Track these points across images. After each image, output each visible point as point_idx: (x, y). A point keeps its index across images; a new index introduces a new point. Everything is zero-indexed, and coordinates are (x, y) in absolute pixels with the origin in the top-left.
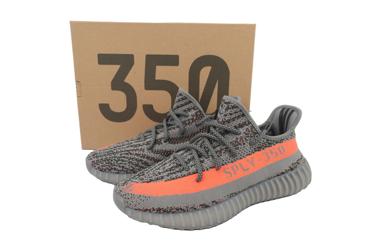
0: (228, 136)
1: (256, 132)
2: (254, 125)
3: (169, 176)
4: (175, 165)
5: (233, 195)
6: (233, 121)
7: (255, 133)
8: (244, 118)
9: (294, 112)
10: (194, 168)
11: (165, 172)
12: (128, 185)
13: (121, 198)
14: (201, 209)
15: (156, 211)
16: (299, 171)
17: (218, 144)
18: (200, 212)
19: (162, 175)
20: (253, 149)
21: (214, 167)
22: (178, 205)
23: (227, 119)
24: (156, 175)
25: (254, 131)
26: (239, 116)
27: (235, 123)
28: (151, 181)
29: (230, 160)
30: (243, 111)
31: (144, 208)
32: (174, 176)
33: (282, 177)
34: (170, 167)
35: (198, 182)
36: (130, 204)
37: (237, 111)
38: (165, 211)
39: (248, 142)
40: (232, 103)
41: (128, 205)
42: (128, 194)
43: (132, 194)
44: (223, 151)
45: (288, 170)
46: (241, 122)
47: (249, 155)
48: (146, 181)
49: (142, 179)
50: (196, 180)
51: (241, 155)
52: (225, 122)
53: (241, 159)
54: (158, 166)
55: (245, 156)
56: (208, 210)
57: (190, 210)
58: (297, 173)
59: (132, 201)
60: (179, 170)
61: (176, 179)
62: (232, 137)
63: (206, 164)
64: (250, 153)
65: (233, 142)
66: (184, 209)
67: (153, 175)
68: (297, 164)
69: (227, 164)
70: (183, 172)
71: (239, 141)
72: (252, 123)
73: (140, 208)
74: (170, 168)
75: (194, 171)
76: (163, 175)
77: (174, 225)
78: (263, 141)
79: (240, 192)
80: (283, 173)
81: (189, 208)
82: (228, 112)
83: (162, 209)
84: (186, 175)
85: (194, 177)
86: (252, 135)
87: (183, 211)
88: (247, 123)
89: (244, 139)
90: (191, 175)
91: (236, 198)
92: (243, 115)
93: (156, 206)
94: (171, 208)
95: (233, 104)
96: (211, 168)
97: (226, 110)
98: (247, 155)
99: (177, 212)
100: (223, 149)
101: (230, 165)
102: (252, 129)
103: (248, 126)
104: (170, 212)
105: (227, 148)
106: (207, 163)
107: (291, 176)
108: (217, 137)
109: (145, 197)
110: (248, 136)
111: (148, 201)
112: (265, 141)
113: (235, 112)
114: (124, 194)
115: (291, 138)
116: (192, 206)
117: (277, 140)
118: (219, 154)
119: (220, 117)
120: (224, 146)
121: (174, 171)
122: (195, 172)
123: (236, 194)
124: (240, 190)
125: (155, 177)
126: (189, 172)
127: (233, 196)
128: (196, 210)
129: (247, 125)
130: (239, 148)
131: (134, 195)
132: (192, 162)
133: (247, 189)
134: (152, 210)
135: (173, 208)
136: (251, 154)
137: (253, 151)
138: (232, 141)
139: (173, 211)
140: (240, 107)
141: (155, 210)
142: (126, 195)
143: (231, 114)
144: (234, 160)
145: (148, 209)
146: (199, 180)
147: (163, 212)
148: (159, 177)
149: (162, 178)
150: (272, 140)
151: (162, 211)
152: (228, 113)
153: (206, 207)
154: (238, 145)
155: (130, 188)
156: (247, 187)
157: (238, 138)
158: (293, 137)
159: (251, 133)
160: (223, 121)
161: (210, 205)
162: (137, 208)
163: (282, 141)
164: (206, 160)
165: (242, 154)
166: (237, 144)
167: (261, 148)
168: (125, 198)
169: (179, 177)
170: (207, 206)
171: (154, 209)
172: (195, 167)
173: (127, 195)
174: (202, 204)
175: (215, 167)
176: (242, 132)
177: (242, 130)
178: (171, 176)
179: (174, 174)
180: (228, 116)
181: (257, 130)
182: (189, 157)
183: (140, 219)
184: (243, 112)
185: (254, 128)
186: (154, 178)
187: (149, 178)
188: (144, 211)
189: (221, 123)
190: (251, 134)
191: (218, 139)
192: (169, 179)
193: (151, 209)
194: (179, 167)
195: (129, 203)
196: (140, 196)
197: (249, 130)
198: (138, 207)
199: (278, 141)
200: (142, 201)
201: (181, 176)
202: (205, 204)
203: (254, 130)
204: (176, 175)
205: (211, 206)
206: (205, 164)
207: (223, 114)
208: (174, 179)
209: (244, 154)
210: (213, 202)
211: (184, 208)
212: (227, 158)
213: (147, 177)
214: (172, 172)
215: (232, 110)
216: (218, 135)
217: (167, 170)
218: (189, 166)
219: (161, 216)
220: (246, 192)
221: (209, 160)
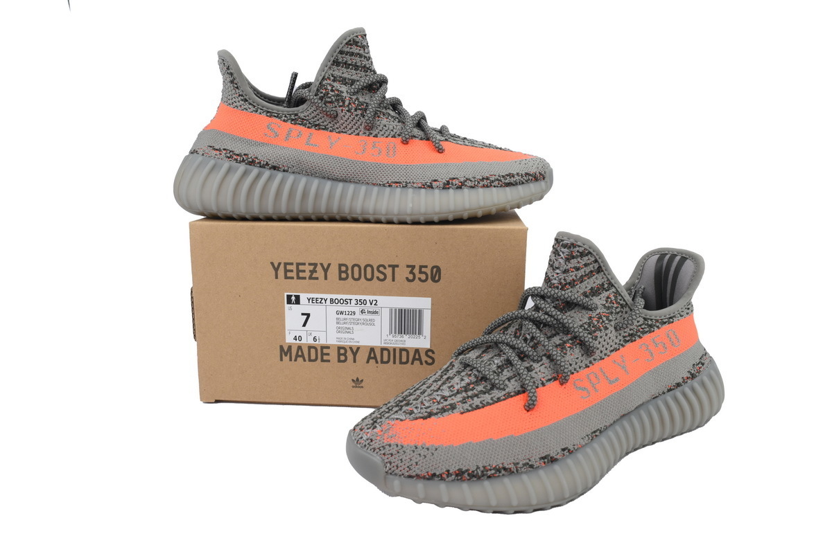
0: (571, 313)
1: (625, 303)
2: (619, 289)
3: (466, 402)
4: (473, 379)
5: (597, 434)
6: (581, 282)
7: (622, 306)
8: (600, 276)
9: (688, 261)
10: (516, 384)
11: (455, 395)
12: (385, 427)
13: (375, 455)
14: (542, 468)
15: (453, 477)
16: (706, 379)
17: (553, 332)
18: (541, 472)
19: (450, 401)
20: (621, 338)
21: (555, 379)
22: (498, 460)
23: (569, 279)
24: (439, 403)
25: (622, 302)
26: (591, 272)
27: (584, 287)
28: (430, 415)
29: (582, 362)
30: (600, 261)
31: (427, 472)
32: (477, 401)
33: (678, 393)
34: (463, 384)
35: (528, 411)
36: (397, 466)
37: (589, 262)
38: (474, 476)
39: (613, 323)
40: (579, 246)
41: (393, 469)
42: (390, 445)
43: (397, 446)
44: (568, 345)
45: (688, 378)
46: (594, 285)
47: (616, 350)
48: (421, 415)
49: (411, 413)
50: (524, 406)
51: (601, 352)
52: (566, 284)
53: (602, 359)
54: (435, 384)
55: (609, 353)
56: (556, 467)
57: (523, 470)
58: (703, 384)
59: (401, 460)
60: (484, 390)
61: (483, 407)
62: (580, 315)
63: (539, 373)
64: (617, 346)
65: (585, 325)
66: (510, 469)
67: (431, 402)
68: (700, 365)
69: (578, 372)
70: (494, 392)
71: (596, 323)
72: (615, 285)
73: (420, 473)
74: (463, 387)
75: (516, 389)
76: (453, 402)
77: (494, 503)
78: (638, 322)
79: (606, 428)
80: (678, 385)
81: (519, 466)
82: (570, 265)
83: (467, 470)
84: (502, 398)
85: (519, 401)
86: (618, 310)
87: (509, 472)
88: (606, 286)
89: (604, 319)
90: (512, 396)
91: (603, 439)
92: (599, 270)
93: (453, 466)
94: (484, 467)
95: (583, 249)
96: (550, 380)
97: (568, 260)
98: (612, 351)
99: (497, 475)
100: (568, 340)
101: (584, 372)
102: (616, 297)
103: (608, 292)
104: (483, 475)
105: (575, 337)
106: (540, 371)
107: (693, 390)
108: (551, 316)
109: (428, 449)
110: (612, 313)
111: (435, 456)
112: (642, 320)
113: (586, 265)
114: (381, 446)
115: (687, 314)
116: (525, 462)
117: (663, 317)
118: (562, 351)
119: (553, 276)
120: (567, 334)
121: (475, 391)
122: (519, 391)
123: (601, 432)
124: (608, 424)
125: (437, 407)
126: (507, 390)
127: (596, 436)
128: (533, 468)
129: (606, 291)
130: (597, 337)
131: (402, 447)
132: (508, 371)
133: (617, 420)
134: (445, 476)
135: (489, 467)
136: (619, 349)
137: (621, 342)
138: (581, 323)
139: (489, 473)
140: (595, 254)
141: (451, 475)
142: (384, 449)
143: (578, 269)
144: (590, 362)
145: (438, 474)
146: (529, 407)
147: (468, 478)
148: (446, 406)
149: (453, 407)
150: (653, 318)
151: (466, 475)
152: (572, 266)
153: (552, 462)
154: (595, 332)
155: (391, 433)
156: (617, 418)
157: (594, 318)
158: (690, 310)
159: (615, 305)
160: (561, 284)
161: (558, 457)
162: (414, 474)
163: (671, 320)
164: (535, 365)
165: (602, 349)
166: (593, 329)
167: (635, 335)
168: (384, 454)
169: (489, 404)
170: (553, 460)
171: (451, 472)
172: (516, 381)
173: (387, 447)
174: (543, 455)
175: (557, 379)
176: (598, 303)
177: (598, 301)
178: (470, 402)
179: (475, 398)
180: (572, 272)
181: (625, 298)
182: (497, 361)
183: (422, 496)
184: (599, 264)
185: (620, 295)
186: (435, 408)
187: (425, 410)
188: (428, 479)
189: (557, 288)
190: (617, 308)
191: (555, 322)
192: (467, 409)
193: (444, 473)
194: (483, 382)
195: (393, 464)
196: (416, 448)
197: (611, 301)
198: (416, 470)
199: (665, 321)
200: (421, 458)
201: (491, 402)
202: (549, 455)
203: (620, 300)
204: (480, 400)
205: (561, 459)
206: (536, 373)
207: (561, 269)
208: (479, 408)
209: (606, 349)
210: (563, 450)
211: (510, 466)
212: (577, 358)
213: (421, 408)
214: (470, 393)
215: (581, 261)
216: (554, 313)
217: (458, 390)
218: (503, 379)
219: (465, 486)
220: (618, 428)
221: (543, 364)
